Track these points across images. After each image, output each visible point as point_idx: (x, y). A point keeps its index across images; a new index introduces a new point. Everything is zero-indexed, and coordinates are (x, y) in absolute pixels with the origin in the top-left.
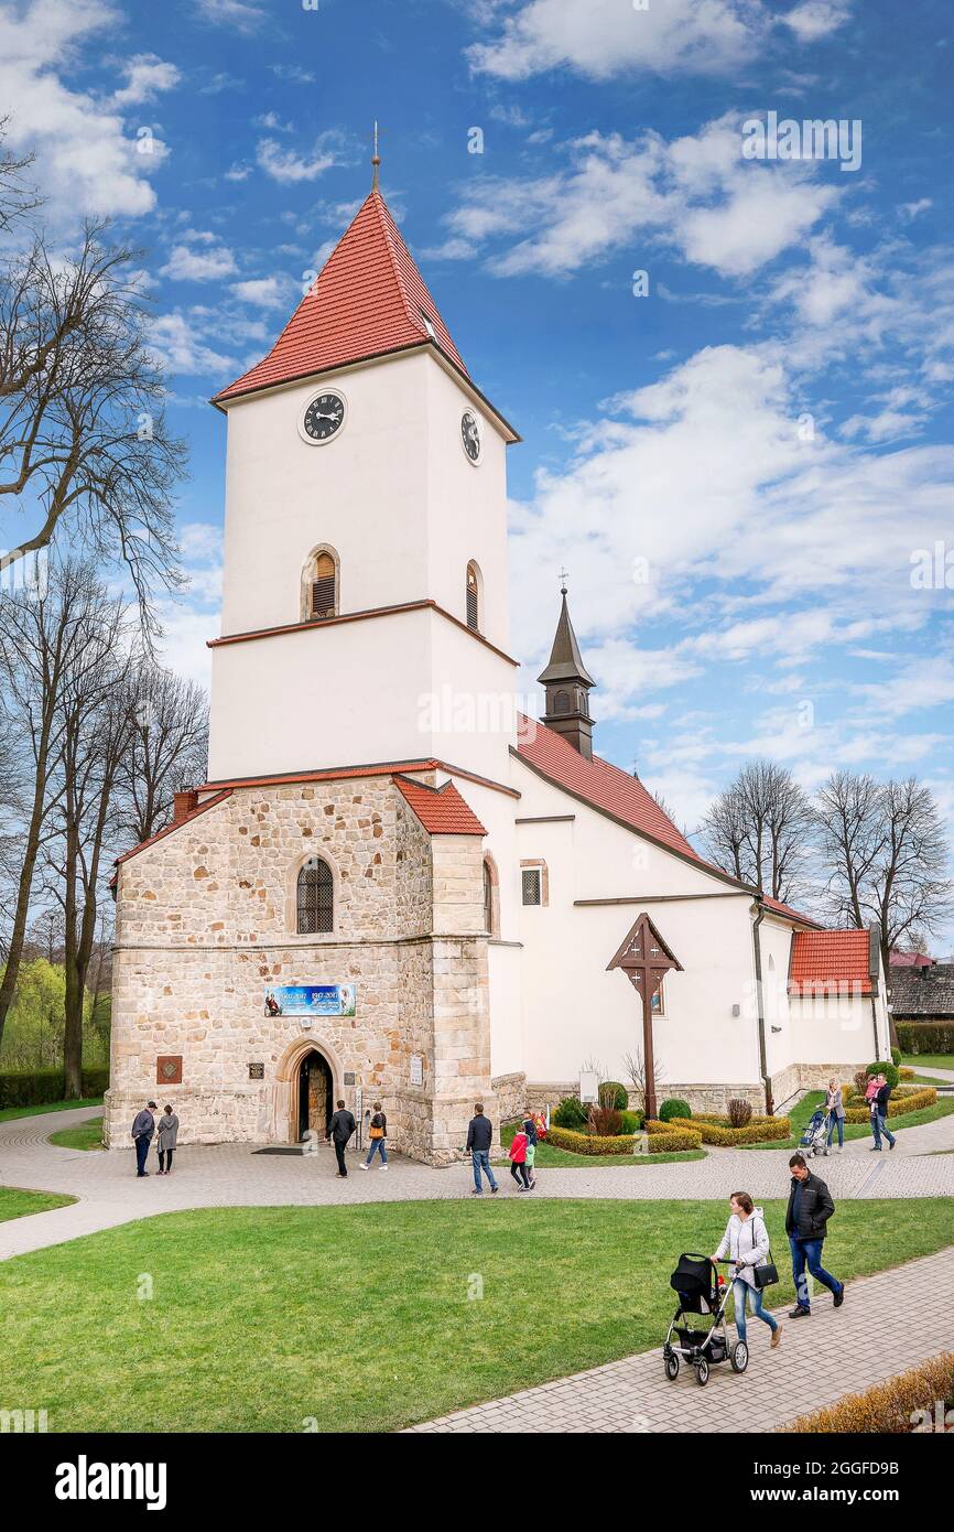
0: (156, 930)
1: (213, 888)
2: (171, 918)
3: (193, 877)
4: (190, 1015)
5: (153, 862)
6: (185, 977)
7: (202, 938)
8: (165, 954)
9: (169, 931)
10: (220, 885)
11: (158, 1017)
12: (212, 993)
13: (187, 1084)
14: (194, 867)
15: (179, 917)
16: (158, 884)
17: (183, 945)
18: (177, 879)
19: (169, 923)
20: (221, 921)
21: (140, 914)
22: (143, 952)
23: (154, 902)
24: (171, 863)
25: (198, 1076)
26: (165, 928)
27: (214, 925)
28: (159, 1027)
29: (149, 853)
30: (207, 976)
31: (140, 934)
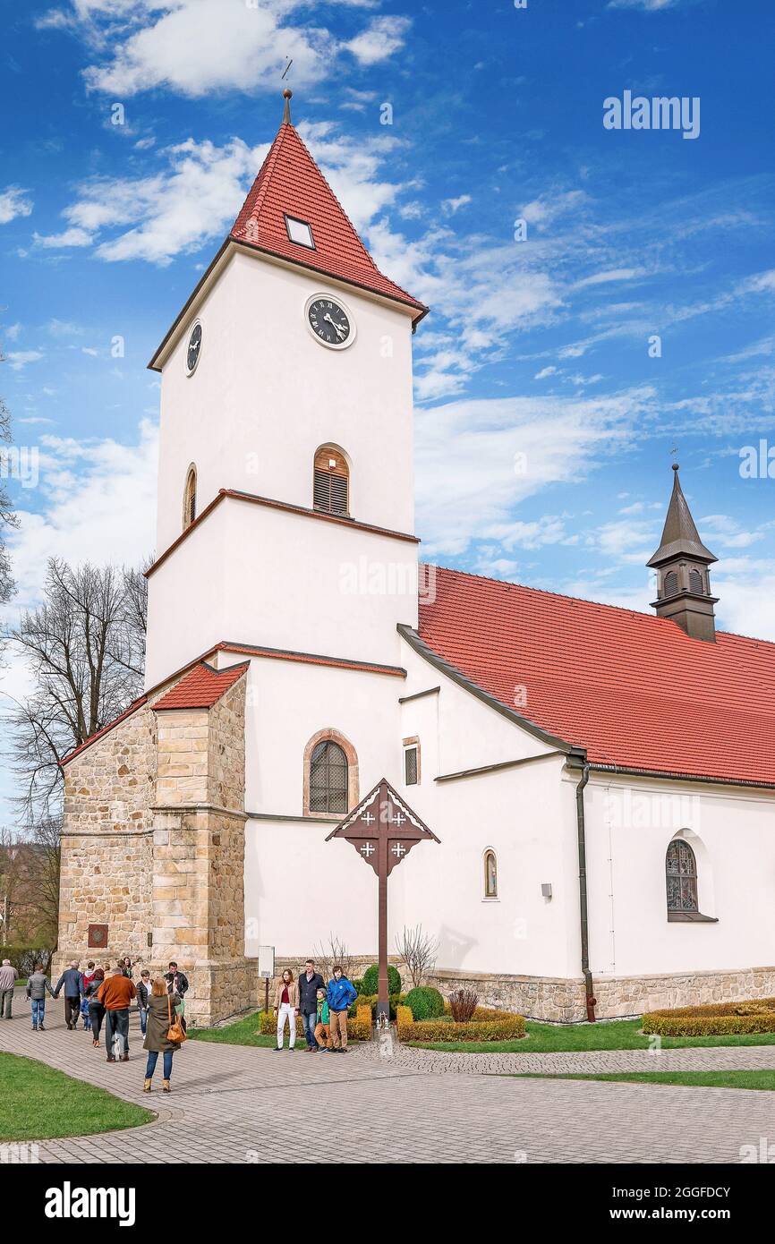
0: (90, 820)
1: (133, 783)
2: (100, 809)
3: (117, 775)
4: (115, 891)
5: (87, 764)
6: (110, 859)
7: (124, 826)
8: (95, 840)
9: (100, 821)
10: (139, 781)
11: (88, 892)
12: (132, 872)
13: (111, 949)
14: (118, 766)
15: (107, 809)
16: (91, 782)
17: (109, 832)
18: (105, 777)
19: (99, 814)
20: (140, 811)
21: (76, 807)
22: (79, 838)
23: (88, 797)
24: (101, 764)
25: (120, 943)
26: (96, 818)
27: (133, 815)
28: (91, 901)
29: (84, 756)
30: (128, 858)
31: (79, 824)
